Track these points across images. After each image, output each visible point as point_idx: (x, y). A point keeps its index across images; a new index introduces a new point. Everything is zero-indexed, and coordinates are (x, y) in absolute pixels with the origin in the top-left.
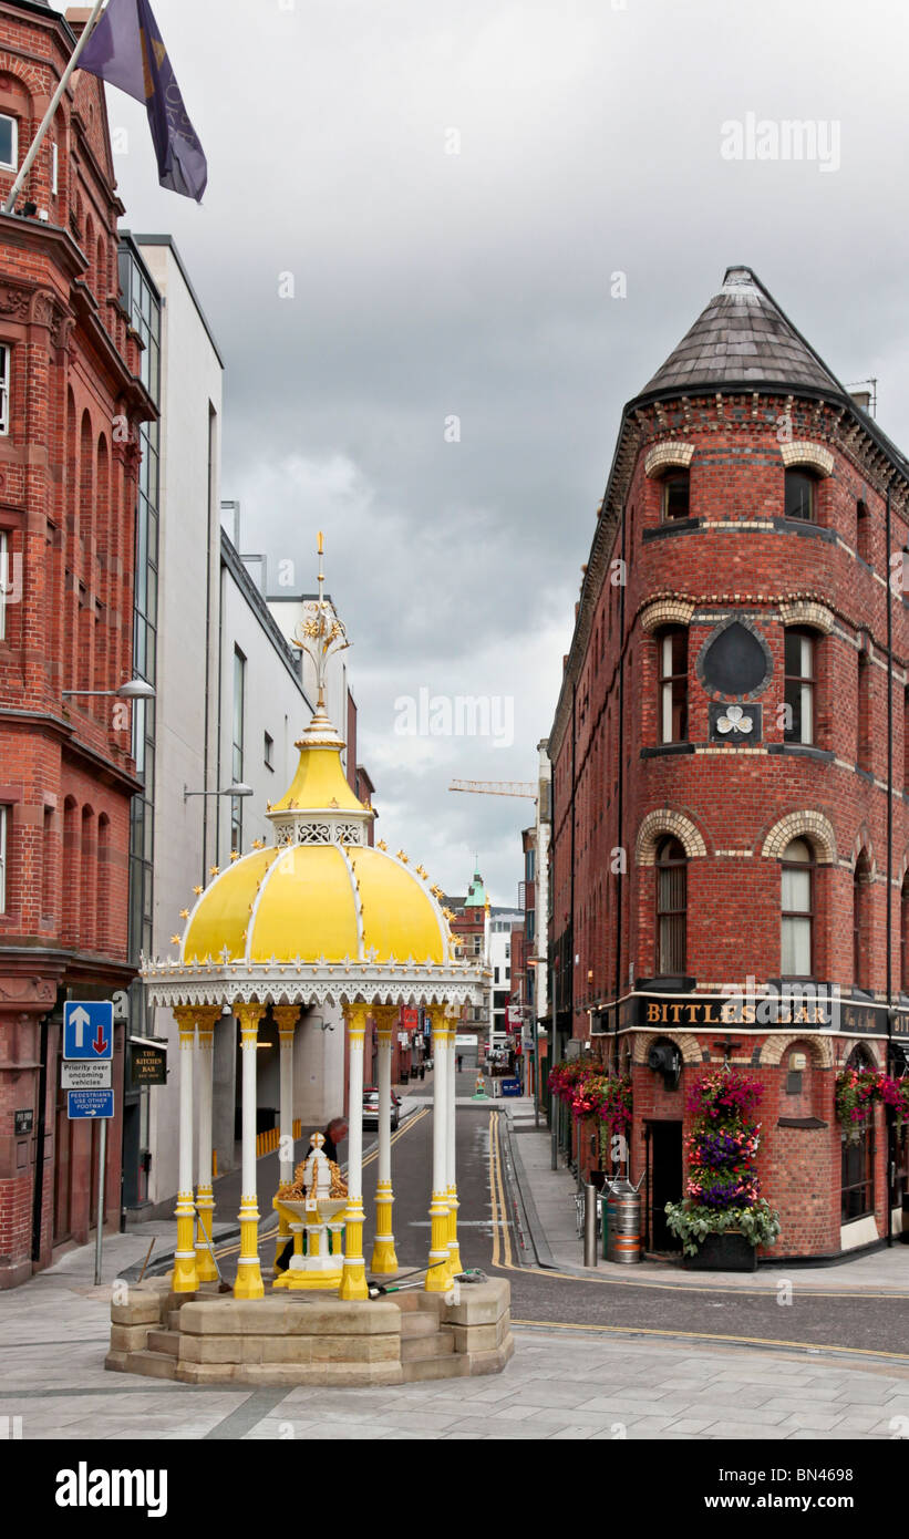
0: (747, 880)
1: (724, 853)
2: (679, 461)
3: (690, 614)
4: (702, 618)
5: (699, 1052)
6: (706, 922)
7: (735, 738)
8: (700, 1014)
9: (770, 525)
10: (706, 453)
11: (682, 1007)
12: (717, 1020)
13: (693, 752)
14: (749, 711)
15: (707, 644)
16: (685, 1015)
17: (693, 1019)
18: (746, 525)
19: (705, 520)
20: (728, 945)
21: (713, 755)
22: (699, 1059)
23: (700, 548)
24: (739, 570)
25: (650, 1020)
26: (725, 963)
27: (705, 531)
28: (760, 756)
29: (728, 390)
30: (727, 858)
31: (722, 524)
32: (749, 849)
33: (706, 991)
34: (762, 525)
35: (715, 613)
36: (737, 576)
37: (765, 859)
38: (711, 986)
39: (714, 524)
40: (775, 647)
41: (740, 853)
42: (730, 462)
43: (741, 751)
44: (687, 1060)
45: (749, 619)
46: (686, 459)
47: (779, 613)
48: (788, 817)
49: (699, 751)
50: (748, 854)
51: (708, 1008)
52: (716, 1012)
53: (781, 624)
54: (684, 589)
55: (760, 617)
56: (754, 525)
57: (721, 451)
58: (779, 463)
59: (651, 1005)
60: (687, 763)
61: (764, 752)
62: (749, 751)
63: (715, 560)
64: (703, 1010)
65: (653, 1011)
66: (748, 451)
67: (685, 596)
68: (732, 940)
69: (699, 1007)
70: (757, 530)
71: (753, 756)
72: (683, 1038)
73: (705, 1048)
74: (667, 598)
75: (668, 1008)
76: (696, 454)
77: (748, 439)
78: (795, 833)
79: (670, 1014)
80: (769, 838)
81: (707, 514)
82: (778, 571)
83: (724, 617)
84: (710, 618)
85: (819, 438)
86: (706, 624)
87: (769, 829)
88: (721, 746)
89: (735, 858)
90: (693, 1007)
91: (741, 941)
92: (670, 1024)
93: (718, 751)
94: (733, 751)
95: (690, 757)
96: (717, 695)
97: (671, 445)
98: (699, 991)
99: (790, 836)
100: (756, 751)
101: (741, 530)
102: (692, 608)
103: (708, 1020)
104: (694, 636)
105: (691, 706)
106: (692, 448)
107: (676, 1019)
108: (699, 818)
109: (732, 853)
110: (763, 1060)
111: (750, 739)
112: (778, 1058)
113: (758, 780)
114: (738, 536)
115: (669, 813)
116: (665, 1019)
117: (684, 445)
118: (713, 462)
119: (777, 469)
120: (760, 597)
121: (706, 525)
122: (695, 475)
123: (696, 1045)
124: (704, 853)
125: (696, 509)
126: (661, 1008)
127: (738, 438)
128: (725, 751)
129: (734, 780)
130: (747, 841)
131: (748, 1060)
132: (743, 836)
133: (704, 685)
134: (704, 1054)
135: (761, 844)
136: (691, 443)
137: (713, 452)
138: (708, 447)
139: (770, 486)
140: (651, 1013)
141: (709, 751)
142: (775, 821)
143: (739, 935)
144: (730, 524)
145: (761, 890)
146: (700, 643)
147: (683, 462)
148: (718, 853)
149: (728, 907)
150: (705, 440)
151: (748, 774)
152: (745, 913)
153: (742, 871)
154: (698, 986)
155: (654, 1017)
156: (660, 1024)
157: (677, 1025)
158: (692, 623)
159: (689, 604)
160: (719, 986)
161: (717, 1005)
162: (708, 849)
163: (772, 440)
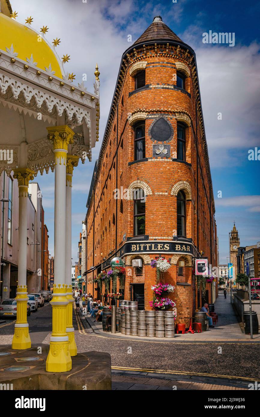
0: (166, 203)
1: (158, 193)
2: (142, 67)
3: (146, 116)
4: (150, 117)
5: (150, 260)
6: (152, 217)
7: (162, 155)
8: (150, 247)
9: (172, 87)
10: (151, 63)
11: (144, 245)
12: (156, 249)
13: (147, 160)
14: (165, 147)
15: (152, 125)
16: (145, 248)
17: (148, 249)
18: (165, 86)
19: (151, 84)
20: (160, 224)
21: (154, 161)
22: (150, 262)
23: (150, 94)
24: (162, 101)
25: (133, 250)
26: (159, 230)
27: (151, 89)
28: (169, 162)
29: (158, 42)
30: (159, 195)
31: (157, 86)
32: (166, 192)
33: (152, 239)
34: (170, 87)
35: (155, 115)
36: (161, 103)
37: (172, 196)
38: (154, 238)
39: (154, 86)
40: (174, 126)
41: (163, 193)
42: (159, 66)
43: (163, 160)
44: (146, 263)
46: (144, 66)
47: (175, 116)
48: (179, 182)
49: (149, 160)
50: (166, 194)
51: (153, 245)
52: (156, 246)
53: (176, 119)
54: (144, 108)
55: (169, 116)
56: (167, 87)
57: (156, 63)
59: (133, 245)
60: (145, 164)
61: (171, 160)
62: (166, 160)
63: (154, 98)
64: (151, 246)
65: (134, 247)
66: (165, 63)
67: (144, 110)
69: (150, 245)
71: (167, 162)
72: (145, 256)
73: (152, 259)
74: (138, 111)
75: (139, 246)
76: (148, 64)
77: (165, 59)
78: (181, 188)
79: (140, 247)
80: (173, 189)
82: (175, 102)
83: (157, 116)
84: (153, 116)
85: (187, 63)
86: (151, 119)
87: (173, 186)
88: (158, 158)
89: (162, 195)
90: (148, 245)
91: (164, 222)
92: (140, 251)
93: (156, 160)
94: (161, 160)
95: (146, 162)
96: (156, 142)
97: (139, 63)
98: (150, 240)
99: (180, 188)
100: (168, 160)
101: (163, 88)
102: (147, 114)
103: (153, 249)
104: (147, 122)
105: (146, 146)
106: (146, 62)
107: (142, 249)
108: (150, 182)
109: (161, 193)
110: (172, 262)
111: (167, 156)
112: (176, 262)
113: (169, 169)
114: (162, 90)
115: (139, 181)
116: (138, 250)
117: (143, 62)
118: (153, 66)
119: (174, 69)
120: (170, 110)
121: (151, 87)
122: (147, 71)
123: (149, 258)
124: (151, 194)
125: (147, 82)
126: (136, 246)
127: (162, 59)
128: (158, 160)
129: (161, 169)
130: (166, 190)
132: (165, 188)
133: (151, 139)
135: (171, 190)
136: (146, 61)
137: (154, 63)
139: (172, 75)
140: (133, 248)
142: (175, 183)
143: (164, 221)
144: (159, 86)
145: (170, 206)
146: (149, 126)
147: (143, 67)
148: (156, 193)
149: (160, 211)
150: (151, 59)
151: (166, 168)
152: (165, 213)
153: (164, 200)
154: (150, 238)
155: (134, 249)
156: (136, 251)
157: (142, 251)
158: (147, 118)
159: (146, 112)
160: (157, 238)
161: (156, 244)
162: (153, 192)
163: (173, 60)
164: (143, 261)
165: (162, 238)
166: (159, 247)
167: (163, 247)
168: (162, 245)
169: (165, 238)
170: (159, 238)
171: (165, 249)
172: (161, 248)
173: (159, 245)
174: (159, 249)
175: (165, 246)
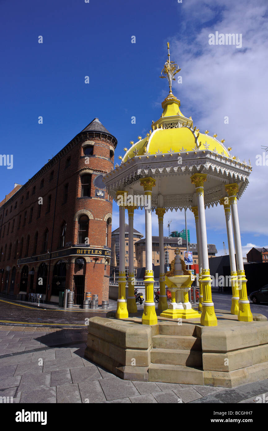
0: (101, 225)
1: (97, 219)
4: (95, 173)
5: (90, 260)
6: (93, 233)
7: (100, 197)
8: (91, 252)
11: (86, 250)
13: (92, 198)
14: (103, 192)
15: (96, 178)
16: (87, 252)
17: (89, 253)
18: (104, 158)
19: (96, 155)
20: (97, 238)
22: (90, 261)
23: (95, 160)
25: (77, 253)
26: (96, 241)
27: (96, 157)
28: (104, 201)
29: (103, 133)
30: (98, 220)
31: (100, 157)
32: (102, 219)
33: (92, 247)
34: (107, 159)
36: (102, 167)
37: (104, 222)
38: (93, 246)
39: (98, 156)
41: (100, 219)
42: (102, 146)
43: (101, 199)
44: (87, 262)
50: (102, 220)
51: (92, 251)
52: (94, 252)
56: (105, 158)
57: (100, 144)
58: (109, 149)
59: (78, 250)
60: (90, 200)
61: (105, 200)
62: (102, 200)
63: (98, 163)
64: (91, 251)
66: (105, 145)
67: (91, 168)
68: (98, 237)
69: (90, 250)
70: (106, 159)
71: (103, 201)
72: (86, 257)
73: (91, 259)
74: (87, 169)
75: (83, 250)
76: (95, 143)
77: (105, 143)
79: (83, 252)
81: (97, 154)
83: (99, 174)
84: (96, 173)
86: (95, 174)
87: (105, 215)
88: (98, 198)
89: (99, 220)
90: (89, 250)
91: (100, 237)
92: (83, 254)
93: (97, 199)
94: (100, 199)
95: (91, 199)
96: (97, 188)
97: (89, 141)
98: (90, 247)
100: (104, 200)
101: (103, 158)
102: (93, 171)
103: (92, 253)
104: (93, 176)
105: (91, 189)
106: (94, 142)
107: (85, 253)
108: (93, 212)
109: (99, 219)
110: (102, 262)
111: (103, 197)
112: (105, 262)
113: (104, 205)
115: (85, 210)
116: (82, 253)
117: (92, 141)
118: (98, 145)
121: (96, 156)
122: (95, 147)
123: (89, 258)
124: (93, 219)
125: (94, 153)
126: (81, 250)
127: (103, 142)
128: (98, 199)
129: (100, 205)
130: (102, 217)
131: (100, 262)
132: (100, 216)
133: (94, 186)
134: (91, 260)
135: (104, 218)
138: (98, 143)
139: (108, 152)
141: (95, 198)
142: (106, 214)
143: (99, 236)
144: (101, 157)
146: (94, 178)
147: (92, 144)
148: (96, 219)
149: (98, 230)
150: (97, 141)
151: (102, 204)
152: (101, 231)
153: (100, 223)
155: (79, 252)
156: (80, 254)
157: (85, 254)
158: (93, 174)
160: (95, 246)
161: (94, 250)
162: (94, 218)
163: (109, 145)
164: (85, 260)
165: (98, 246)
166: (96, 252)
167: (98, 252)
168: (98, 251)
169: (99, 247)
170: (96, 246)
171: (99, 253)
172: (97, 253)
173: (96, 251)
174: (96, 253)
175: (100, 252)
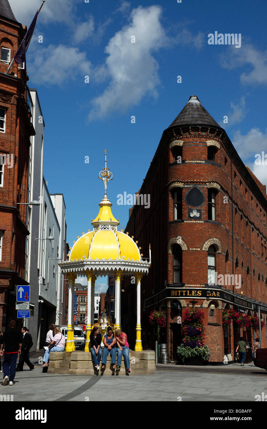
0: (199, 256)
1: (192, 249)
2: (179, 145)
3: (182, 185)
4: (186, 186)
5: (186, 304)
6: (188, 268)
7: (195, 218)
9: (204, 162)
10: (186, 143)
11: (181, 291)
12: (191, 295)
13: (184, 222)
14: (198, 211)
15: (187, 193)
16: (182, 293)
17: (184, 295)
18: (198, 162)
19: (186, 160)
20: (194, 274)
21: (189, 223)
22: (186, 305)
23: (185, 168)
24: (196, 174)
25: (172, 295)
26: (193, 279)
27: (186, 163)
28: (202, 223)
29: (193, 126)
30: (193, 250)
31: (191, 162)
32: (199, 248)
33: (188, 287)
34: (202, 162)
35: (189, 185)
36: (195, 175)
37: (203, 251)
38: (189, 285)
39: (189, 162)
40: (205, 194)
41: (196, 249)
42: (193, 145)
43: (196, 222)
44: (182, 306)
45: (199, 186)
46: (181, 144)
47: (206, 185)
48: (209, 240)
49: (185, 222)
50: (199, 249)
52: (191, 293)
53: (207, 188)
54: (181, 179)
55: (201, 186)
56: (200, 162)
57: (191, 142)
58: (206, 146)
59: (172, 291)
60: (182, 225)
61: (203, 222)
62: (199, 222)
63: (189, 171)
64: (187, 292)
65: (173, 293)
66: (198, 142)
67: (181, 180)
68: (195, 273)
70: (200, 163)
71: (200, 223)
72: (182, 300)
73: (188, 303)
74: (176, 181)
77: (198, 139)
78: (211, 244)
79: (178, 293)
80: (204, 245)
81: (187, 159)
82: (206, 174)
83: (192, 186)
84: (188, 186)
85: (216, 140)
86: (187, 188)
87: (204, 243)
88: (191, 220)
89: (195, 250)
90: (184, 291)
91: (197, 273)
93: (190, 222)
94: (194, 222)
95: (183, 223)
96: (190, 207)
97: (177, 141)
98: (185, 287)
99: (210, 245)
100: (201, 222)
101: (196, 163)
102: (183, 183)
103: (188, 295)
104: (184, 191)
105: (183, 210)
106: (183, 142)
107: (179, 295)
108: (185, 240)
109: (194, 249)
110: (203, 306)
111: (199, 218)
112: (207, 306)
113: (201, 229)
114: (195, 164)
115: (177, 239)
117: (181, 141)
118: (189, 145)
119: (206, 147)
120: (201, 181)
121: (187, 162)
122: (184, 149)
123: (185, 302)
124: (187, 249)
125: (184, 158)
126: (175, 292)
127: (195, 139)
128: (192, 222)
129: (195, 229)
130: (198, 246)
131: (199, 306)
132: (197, 245)
133: (186, 204)
134: (187, 304)
135: (202, 247)
136: (182, 140)
137: (188, 143)
138: (187, 141)
139: (204, 152)
140: (172, 293)
141: (188, 222)
142: (206, 241)
143: (196, 272)
144: (193, 162)
145: (202, 259)
146: (185, 193)
147: (180, 145)
148: (191, 249)
149: (193, 264)
150: (186, 139)
151: (199, 228)
152: (198, 265)
153: (197, 254)
154: (185, 285)
155: (173, 294)
156: (175, 296)
157: (179, 296)
158: (183, 187)
159: (182, 183)
160: (191, 285)
161: (191, 291)
162: (188, 248)
163: (204, 140)
164: (180, 304)
165: (196, 285)
166: (193, 293)
167: (197, 293)
168: (196, 291)
169: (198, 285)
170: (193, 285)
171: (198, 295)
172: (194, 294)
173: (193, 291)
174: (193, 295)
175: (198, 292)
